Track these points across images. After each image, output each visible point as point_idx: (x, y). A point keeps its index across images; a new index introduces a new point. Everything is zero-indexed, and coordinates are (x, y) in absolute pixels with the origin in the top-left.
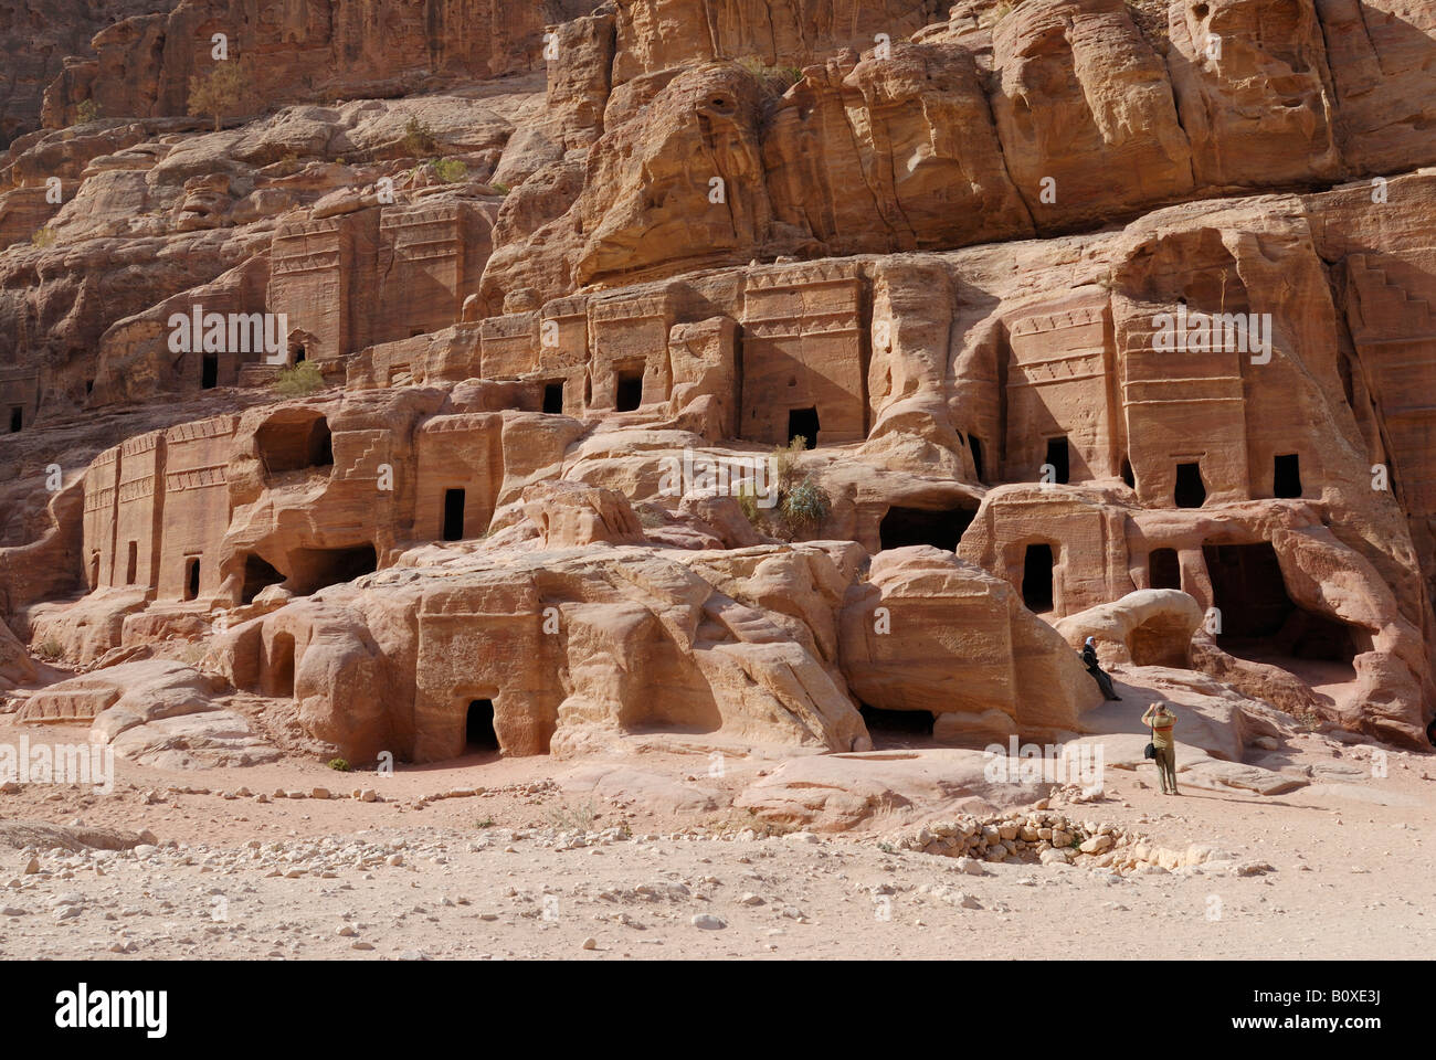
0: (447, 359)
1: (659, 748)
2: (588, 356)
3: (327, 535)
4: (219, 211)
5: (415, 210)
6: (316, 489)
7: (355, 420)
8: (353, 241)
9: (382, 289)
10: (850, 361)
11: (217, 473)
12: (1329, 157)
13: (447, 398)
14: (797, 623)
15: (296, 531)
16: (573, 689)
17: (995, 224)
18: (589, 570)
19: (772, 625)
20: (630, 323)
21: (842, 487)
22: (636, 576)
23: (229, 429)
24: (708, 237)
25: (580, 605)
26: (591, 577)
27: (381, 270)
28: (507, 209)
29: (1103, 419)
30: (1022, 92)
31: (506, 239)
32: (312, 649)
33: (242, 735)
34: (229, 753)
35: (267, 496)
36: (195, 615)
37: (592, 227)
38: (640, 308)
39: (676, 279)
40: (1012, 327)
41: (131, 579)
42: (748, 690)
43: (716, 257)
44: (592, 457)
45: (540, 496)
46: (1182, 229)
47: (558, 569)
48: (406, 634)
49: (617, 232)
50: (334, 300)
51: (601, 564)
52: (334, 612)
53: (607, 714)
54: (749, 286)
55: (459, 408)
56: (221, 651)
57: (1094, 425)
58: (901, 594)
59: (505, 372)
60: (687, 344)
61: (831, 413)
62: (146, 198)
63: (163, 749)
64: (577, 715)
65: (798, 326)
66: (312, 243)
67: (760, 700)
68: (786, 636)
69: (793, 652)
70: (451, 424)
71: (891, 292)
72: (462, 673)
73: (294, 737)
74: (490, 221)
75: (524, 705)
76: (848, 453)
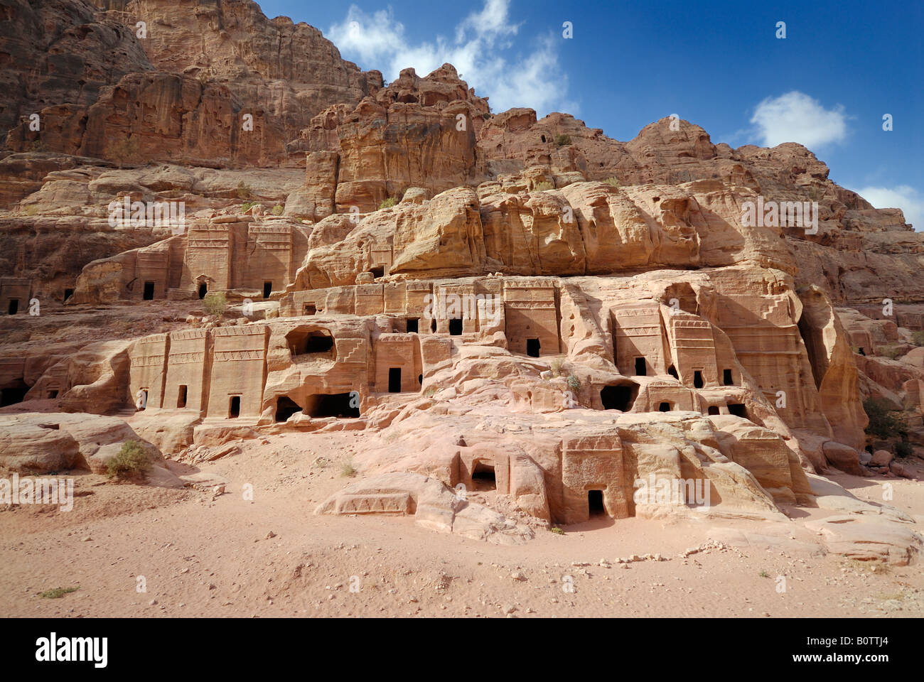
0: (338, 302)
3: (333, 389)
5: (267, 226)
6: (324, 366)
7: (346, 333)
8: (234, 236)
9: (249, 260)
10: (551, 321)
11: (253, 354)
12: (697, 258)
15: (315, 386)
18: (637, 428)
21: (585, 377)
22: (661, 432)
23: (262, 332)
25: (641, 445)
26: (640, 431)
27: (249, 251)
28: (316, 232)
29: (661, 351)
30: (594, 220)
31: (316, 244)
35: (294, 369)
36: (248, 427)
40: (617, 313)
41: (182, 402)
42: (736, 486)
44: (468, 358)
46: (678, 282)
48: (555, 459)
49: (425, 253)
50: (224, 263)
51: (640, 425)
54: (506, 285)
57: (657, 354)
58: (746, 438)
59: (368, 310)
61: (544, 341)
62: (89, 197)
65: (529, 304)
66: (212, 234)
67: (743, 491)
70: (394, 338)
71: (568, 294)
72: (588, 479)
73: (522, 516)
74: (306, 236)
75: (620, 493)
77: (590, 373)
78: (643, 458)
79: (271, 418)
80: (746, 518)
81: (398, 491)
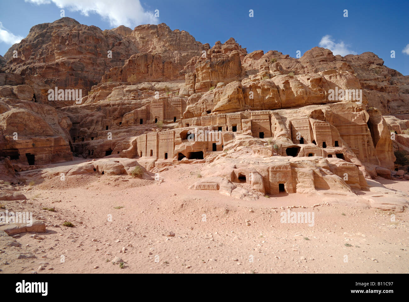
0: (196, 122)
2: (226, 123)
3: (195, 150)
4: (138, 97)
5: (174, 99)
6: (192, 143)
8: (164, 103)
9: (169, 110)
10: (268, 126)
15: (189, 149)
16: (299, 182)
17: (276, 107)
18: (297, 162)
20: (234, 119)
21: (280, 145)
23: (173, 133)
25: (298, 168)
27: (169, 107)
28: (189, 100)
29: (309, 135)
30: (284, 89)
31: (189, 104)
35: (183, 144)
36: (170, 162)
38: (236, 116)
40: (292, 122)
42: (335, 183)
46: (317, 109)
48: (267, 173)
50: (162, 112)
53: (311, 187)
54: (251, 114)
57: (308, 136)
58: (341, 166)
59: (206, 125)
60: (245, 122)
61: (265, 133)
62: (124, 94)
65: (260, 120)
66: (158, 103)
67: (339, 185)
71: (274, 116)
72: (279, 180)
74: (186, 101)
75: (291, 185)
77: (282, 144)
78: (299, 173)
79: (177, 159)
80: (339, 194)
81: (214, 183)
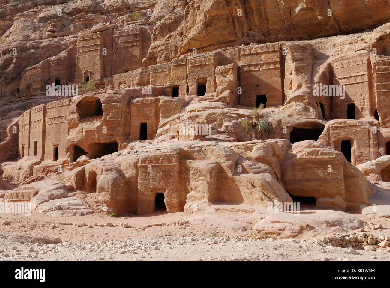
0: (139, 79)
1: (223, 210)
2: (187, 77)
3: (101, 139)
4: (59, 31)
5: (125, 30)
6: (97, 123)
7: (110, 100)
8: (105, 40)
9: (115, 57)
10: (277, 78)
11: (64, 118)
13: (140, 92)
14: (268, 167)
15: (91, 137)
16: (192, 189)
17: (326, 30)
18: (196, 149)
19: (260, 168)
20: (201, 66)
21: (277, 121)
22: (213, 151)
23: (68, 103)
24: (227, 37)
25: (193, 161)
26: (197, 151)
27: (114, 50)
28: (156, 29)
29: (367, 97)
31: (156, 39)
32: (102, 176)
33: (80, 205)
34: (77, 211)
35: (81, 126)
36: (57, 165)
37: (187, 34)
38: (205, 61)
39: (217, 51)
40: (334, 65)
42: (253, 190)
43: (229, 43)
44: (190, 112)
45: (176, 124)
47: (186, 149)
48: (134, 171)
49: (196, 35)
50: (99, 60)
51: (201, 147)
52: (110, 164)
53: (204, 198)
55: (145, 95)
56: (71, 177)
57: (364, 99)
58: (304, 157)
59: (159, 83)
60: (221, 73)
61: (270, 96)
62: (35, 27)
63: (55, 210)
64: (193, 198)
65: (259, 66)
66: (91, 41)
67: (257, 193)
68: (265, 171)
69: (268, 177)
70: (142, 101)
71: (292, 54)
73: (97, 206)
74: (151, 33)
76: (277, 109)
77: (281, 118)
79: (69, 159)
